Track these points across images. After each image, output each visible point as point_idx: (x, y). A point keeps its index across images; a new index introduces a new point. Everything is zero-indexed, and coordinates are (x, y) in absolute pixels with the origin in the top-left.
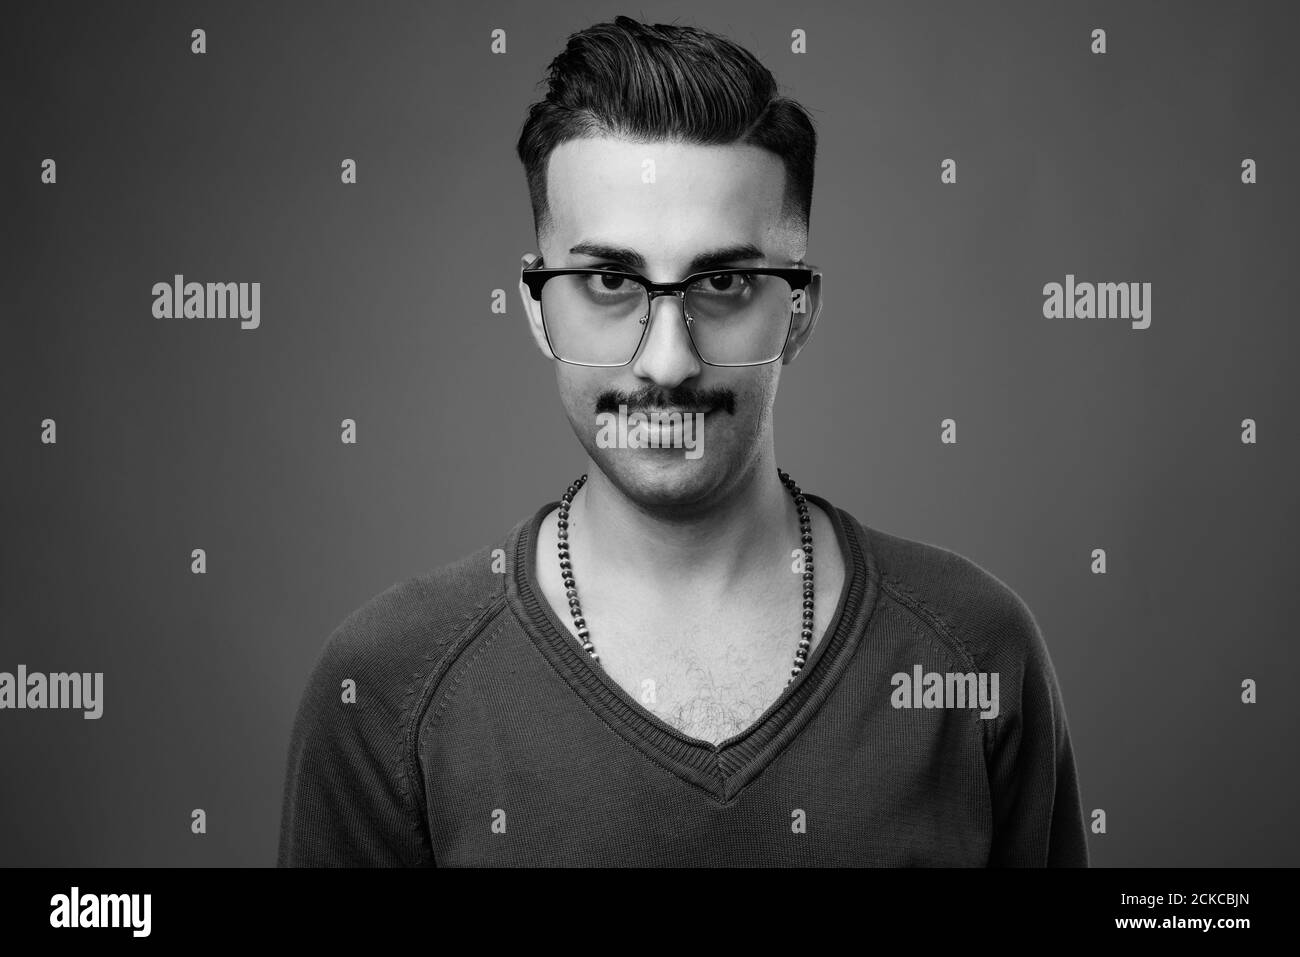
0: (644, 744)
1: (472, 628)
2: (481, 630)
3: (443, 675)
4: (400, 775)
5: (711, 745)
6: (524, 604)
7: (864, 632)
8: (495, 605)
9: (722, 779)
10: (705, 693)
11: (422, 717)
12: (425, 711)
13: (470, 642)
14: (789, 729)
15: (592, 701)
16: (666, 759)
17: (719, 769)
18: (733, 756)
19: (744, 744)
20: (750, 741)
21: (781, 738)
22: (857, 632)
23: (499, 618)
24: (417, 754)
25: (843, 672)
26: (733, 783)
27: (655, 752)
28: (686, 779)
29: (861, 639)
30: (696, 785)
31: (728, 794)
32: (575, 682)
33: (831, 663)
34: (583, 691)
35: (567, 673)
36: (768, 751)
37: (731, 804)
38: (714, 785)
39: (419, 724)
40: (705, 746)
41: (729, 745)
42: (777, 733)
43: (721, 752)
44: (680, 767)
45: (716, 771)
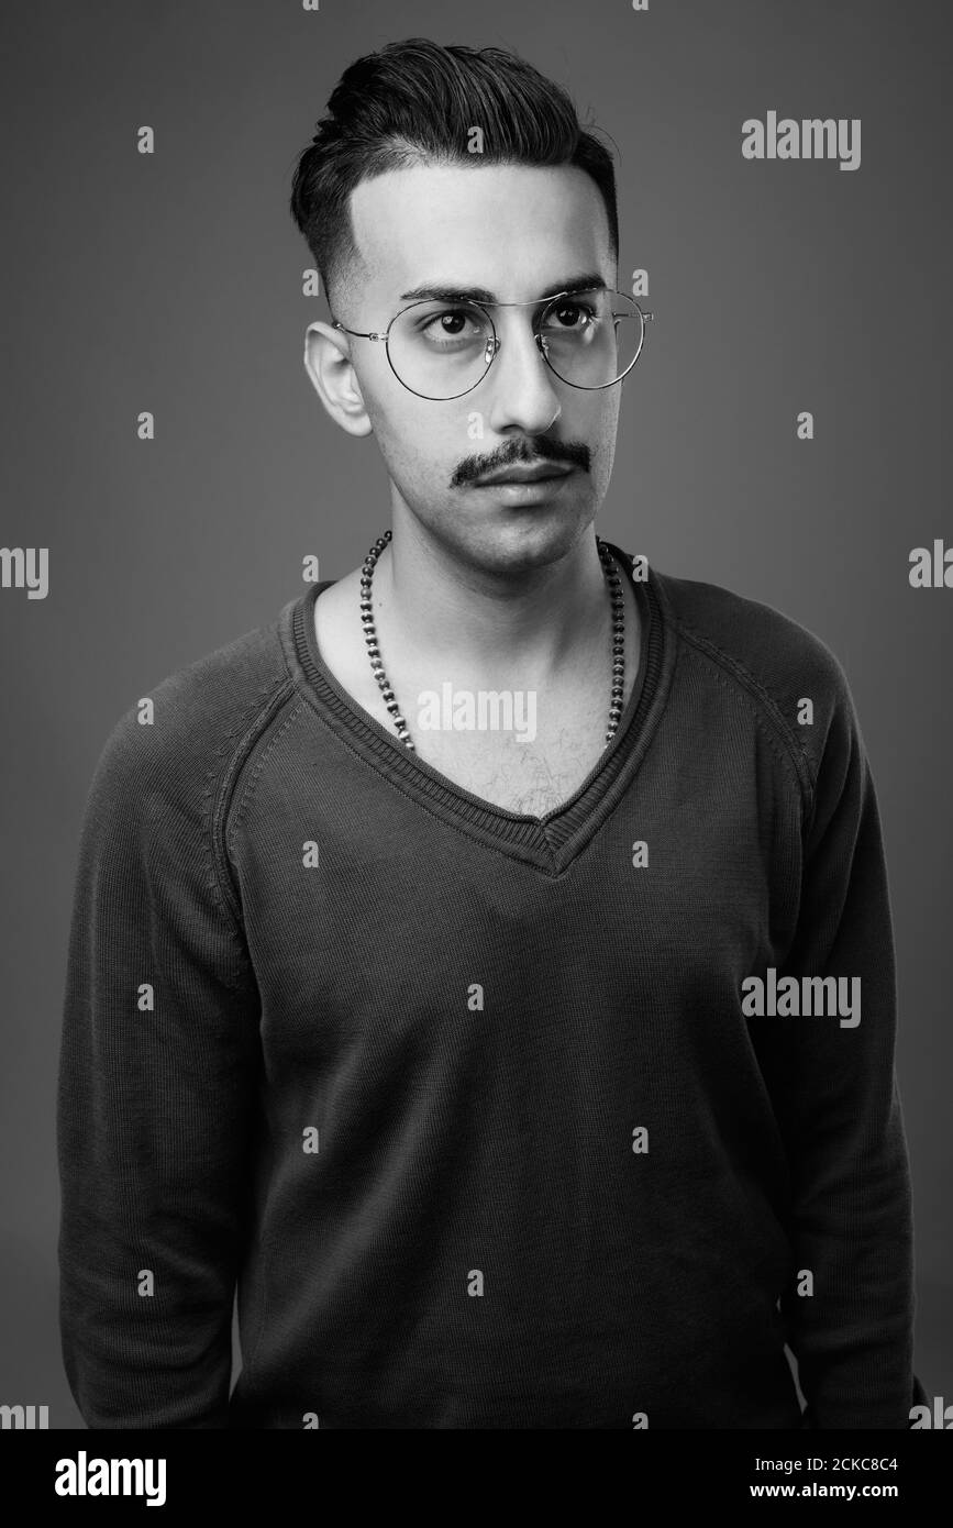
0: (467, 827)
1: (263, 717)
2: (272, 719)
3: (239, 772)
4: (211, 885)
5: (536, 819)
6: (315, 689)
7: (671, 682)
8: (283, 690)
9: (552, 853)
10: (542, 784)
11: (225, 821)
12: (227, 812)
13: (262, 733)
14: (613, 792)
15: (407, 787)
16: (492, 839)
17: (548, 843)
18: (560, 827)
19: (569, 814)
20: (574, 810)
21: (606, 802)
22: (665, 682)
23: (289, 705)
24: (228, 860)
25: (657, 726)
26: (561, 854)
27: (480, 833)
28: (515, 857)
29: (669, 690)
30: (527, 862)
31: (559, 867)
32: (385, 769)
33: (645, 718)
34: (395, 778)
35: (375, 760)
36: (593, 819)
37: (563, 877)
38: (543, 859)
39: (224, 828)
40: (530, 821)
41: (554, 817)
42: (601, 798)
43: (547, 824)
44: (507, 845)
45: (544, 845)
